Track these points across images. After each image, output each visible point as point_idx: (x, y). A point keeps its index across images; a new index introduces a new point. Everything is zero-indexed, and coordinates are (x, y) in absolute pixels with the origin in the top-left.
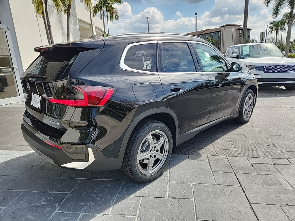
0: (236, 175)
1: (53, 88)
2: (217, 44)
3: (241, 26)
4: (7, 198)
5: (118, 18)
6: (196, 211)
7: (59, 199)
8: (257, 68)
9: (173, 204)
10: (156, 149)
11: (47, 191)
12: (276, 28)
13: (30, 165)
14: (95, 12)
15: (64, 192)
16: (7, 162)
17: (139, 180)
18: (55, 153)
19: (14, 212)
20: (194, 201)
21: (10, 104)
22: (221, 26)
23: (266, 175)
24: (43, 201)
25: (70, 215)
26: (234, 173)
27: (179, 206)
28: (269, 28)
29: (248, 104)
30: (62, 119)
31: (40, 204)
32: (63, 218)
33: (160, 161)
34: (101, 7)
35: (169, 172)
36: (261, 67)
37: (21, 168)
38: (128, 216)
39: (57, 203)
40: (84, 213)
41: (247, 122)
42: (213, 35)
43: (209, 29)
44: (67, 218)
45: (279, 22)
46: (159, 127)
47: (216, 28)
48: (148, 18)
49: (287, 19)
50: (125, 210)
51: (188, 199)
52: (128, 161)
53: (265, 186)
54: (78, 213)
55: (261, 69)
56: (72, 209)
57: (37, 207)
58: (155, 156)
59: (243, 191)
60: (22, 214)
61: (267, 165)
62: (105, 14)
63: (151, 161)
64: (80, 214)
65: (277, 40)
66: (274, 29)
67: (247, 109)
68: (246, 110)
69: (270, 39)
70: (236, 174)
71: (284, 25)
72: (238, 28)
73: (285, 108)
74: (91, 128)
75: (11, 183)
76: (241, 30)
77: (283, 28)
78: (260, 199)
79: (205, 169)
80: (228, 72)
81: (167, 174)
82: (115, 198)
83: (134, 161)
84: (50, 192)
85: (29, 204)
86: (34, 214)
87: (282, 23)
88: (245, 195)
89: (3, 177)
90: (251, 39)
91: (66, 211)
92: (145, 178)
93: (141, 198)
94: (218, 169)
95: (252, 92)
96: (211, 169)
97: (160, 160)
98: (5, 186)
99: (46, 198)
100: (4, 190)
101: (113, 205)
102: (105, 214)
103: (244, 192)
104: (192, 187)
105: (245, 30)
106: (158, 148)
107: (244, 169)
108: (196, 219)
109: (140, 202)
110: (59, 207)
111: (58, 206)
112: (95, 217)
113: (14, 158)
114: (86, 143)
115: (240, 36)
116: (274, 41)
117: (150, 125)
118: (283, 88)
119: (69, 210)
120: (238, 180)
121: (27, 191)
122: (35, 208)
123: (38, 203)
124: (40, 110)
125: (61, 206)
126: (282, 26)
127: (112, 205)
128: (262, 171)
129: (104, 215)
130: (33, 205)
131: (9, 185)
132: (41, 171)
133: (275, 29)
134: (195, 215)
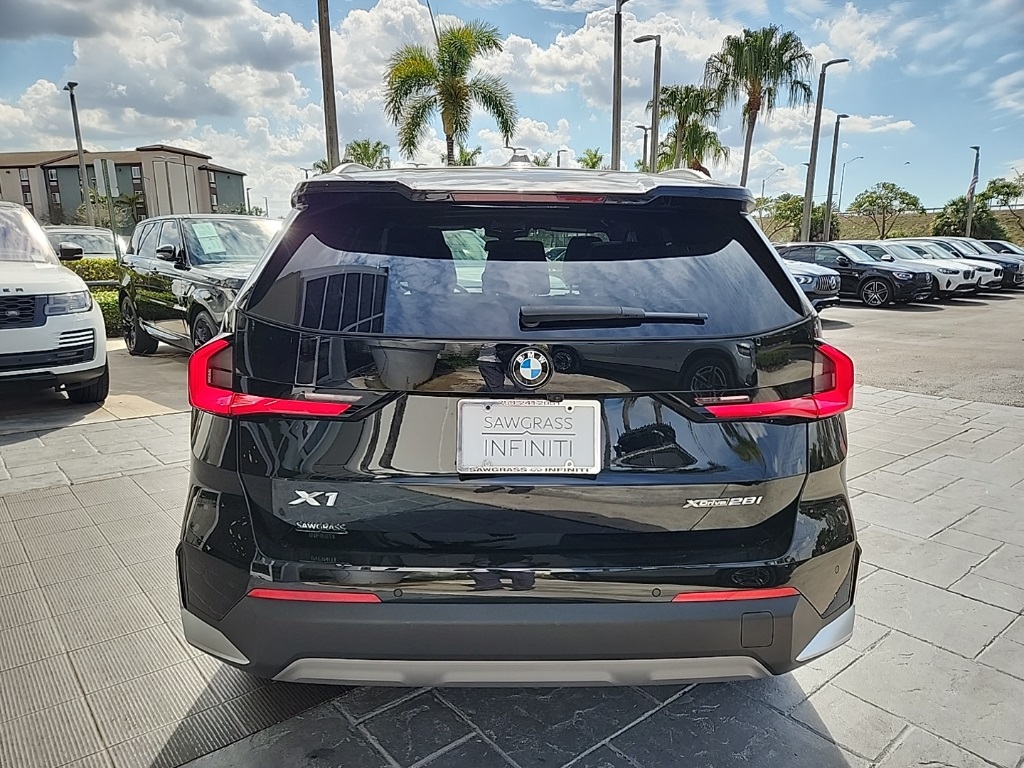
2: (135, 212)
22: (139, 147)
72: (202, 163)
76: (212, 170)
115: (213, 191)
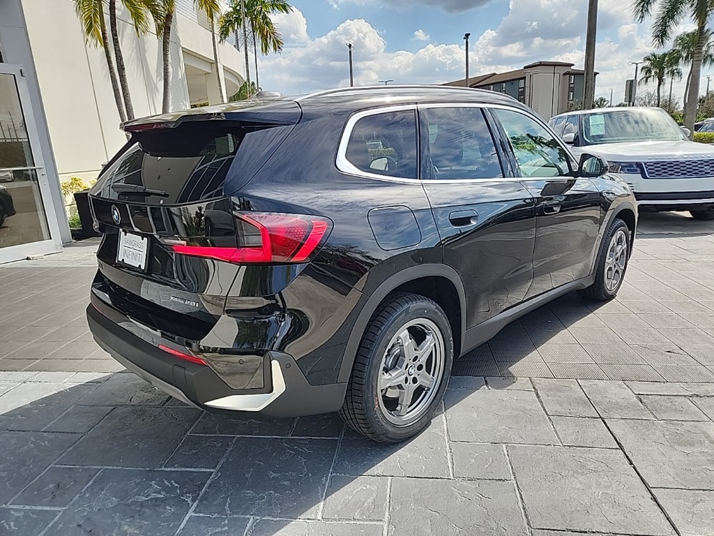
0: (605, 423)
1: (180, 217)
3: (573, 65)
4: (65, 486)
5: (279, 48)
6: (524, 508)
7: (192, 485)
8: (626, 169)
9: (466, 493)
10: (417, 363)
11: (161, 467)
12: (658, 71)
13: (106, 406)
14: (224, 33)
15: (201, 467)
16: (48, 401)
17: (381, 437)
18: (190, 373)
19: (88, 519)
20: (516, 485)
21: (28, 259)
22: (526, 65)
23: (676, 422)
24: (155, 491)
25: (226, 521)
26: (601, 417)
27: (480, 496)
28: (642, 71)
29: (614, 254)
30: (203, 292)
31: (149, 498)
32: (211, 531)
33: (424, 392)
34: (238, 20)
35: (444, 418)
36: (634, 165)
37: (86, 413)
38: (365, 523)
39: (188, 495)
40: (259, 518)
41: (611, 297)
42: (505, 88)
43: (498, 73)
44: (219, 529)
45: (665, 55)
46: (425, 309)
47: (512, 70)
48: (350, 46)
49: (684, 48)
50: (354, 507)
51: (501, 480)
52: (357, 393)
53: (676, 447)
54: (243, 516)
55: (636, 170)
56: (227, 507)
57: (142, 504)
58: (415, 380)
59: (629, 459)
60: (109, 521)
61: (676, 399)
62: (250, 36)
63: (405, 391)
64: (249, 519)
65: (661, 100)
66: (653, 73)
67: (613, 267)
68: (610, 269)
69: (644, 96)
70: (606, 420)
71: (677, 62)
72: (567, 70)
73: (697, 264)
74: (272, 313)
75: (68, 450)
76: (573, 74)
77: (675, 71)
78: (669, 477)
79: (530, 410)
80: (572, 178)
81: (441, 422)
82: (326, 480)
83: (372, 392)
84: (166, 469)
85: (122, 500)
86: (138, 522)
87: (673, 58)
88: (634, 468)
89: (45, 434)
90: (596, 98)
91: (214, 513)
92: (394, 433)
93: (389, 480)
94: (559, 408)
95: (624, 226)
96: (545, 410)
97: (426, 389)
98: (54, 458)
99: (161, 483)
100: (52, 465)
101: (324, 498)
102: (308, 519)
103: (631, 463)
104: (506, 452)
105: (590, 77)
106: (423, 360)
107: (621, 409)
108: (527, 527)
109: (389, 490)
110: (195, 505)
111: (194, 501)
112: (285, 525)
113: (62, 389)
114: (267, 350)
115: (571, 89)
116: (653, 102)
117: (406, 306)
118: (687, 214)
119: (222, 511)
120: (612, 433)
121: (111, 467)
122: (138, 509)
123: (143, 496)
124: (146, 271)
125: (200, 501)
126: (671, 65)
127: (322, 497)
128: (665, 412)
129: (308, 521)
130: (130, 500)
131: (63, 455)
132: (135, 419)
133: (656, 73)
134: (524, 518)
